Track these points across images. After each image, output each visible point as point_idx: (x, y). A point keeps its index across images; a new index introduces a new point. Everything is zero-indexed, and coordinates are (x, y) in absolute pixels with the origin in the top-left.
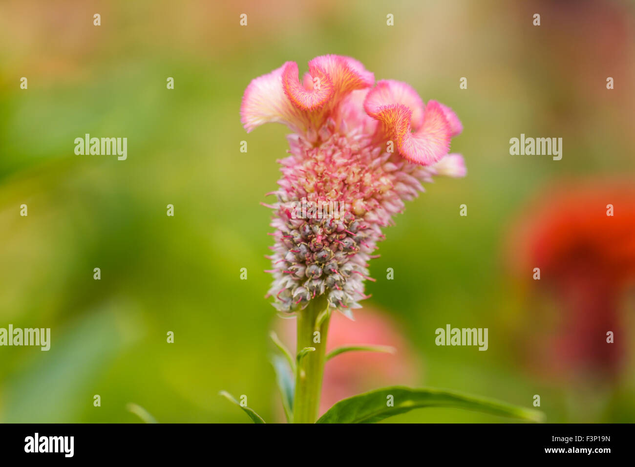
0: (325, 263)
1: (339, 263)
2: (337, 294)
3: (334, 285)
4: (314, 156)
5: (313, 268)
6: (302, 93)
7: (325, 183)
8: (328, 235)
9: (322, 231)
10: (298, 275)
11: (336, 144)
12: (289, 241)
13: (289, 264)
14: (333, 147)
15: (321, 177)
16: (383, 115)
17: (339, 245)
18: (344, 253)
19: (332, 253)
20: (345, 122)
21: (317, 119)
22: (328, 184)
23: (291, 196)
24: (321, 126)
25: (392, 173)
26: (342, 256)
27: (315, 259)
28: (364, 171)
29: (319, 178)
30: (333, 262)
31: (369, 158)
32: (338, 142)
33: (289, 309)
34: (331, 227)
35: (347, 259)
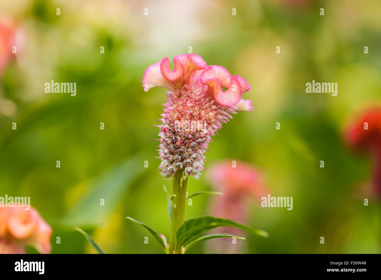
0: (183, 154)
1: (189, 154)
2: (189, 169)
3: (187, 164)
4: (178, 102)
5: (177, 156)
6: (169, 73)
7: (182, 115)
8: (183, 140)
9: (180, 138)
10: (170, 159)
11: (188, 97)
12: (165, 143)
13: (166, 154)
14: (186, 98)
15: (181, 112)
16: (208, 83)
17: (189, 145)
18: (192, 149)
19: (186, 149)
20: (192, 86)
21: (179, 85)
22: (184, 116)
23: (167, 121)
24: (181, 88)
25: (215, 110)
26: (191, 151)
27: (177, 152)
28: (201, 109)
29: (180, 113)
30: (186, 153)
31: (204, 103)
32: (189, 95)
33: (166, 176)
34: (184, 137)
35: (193, 152)
